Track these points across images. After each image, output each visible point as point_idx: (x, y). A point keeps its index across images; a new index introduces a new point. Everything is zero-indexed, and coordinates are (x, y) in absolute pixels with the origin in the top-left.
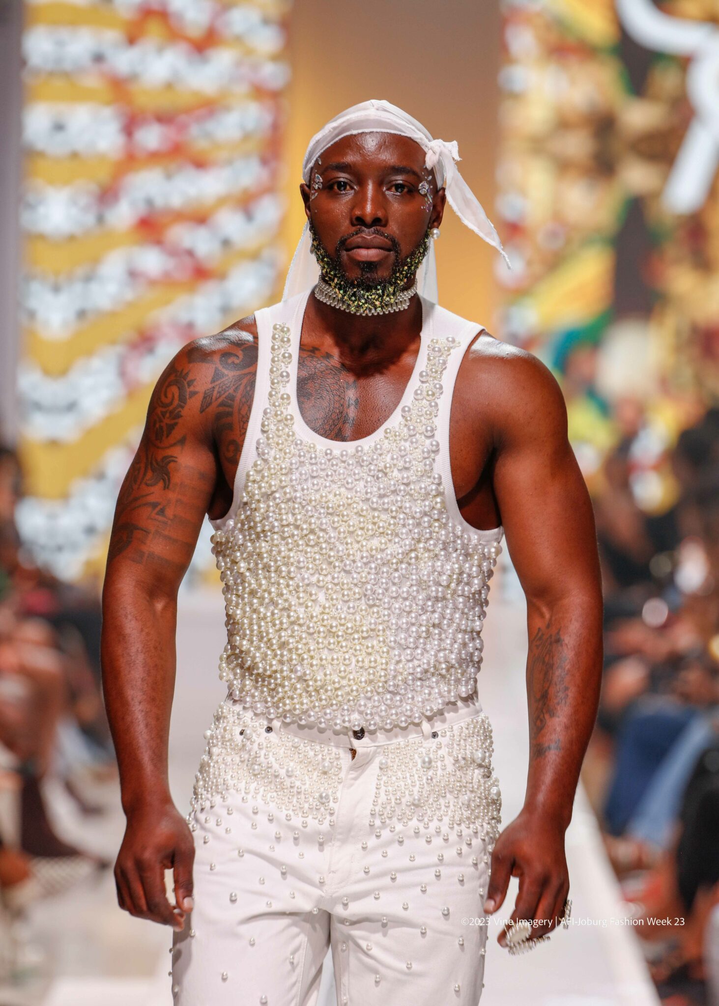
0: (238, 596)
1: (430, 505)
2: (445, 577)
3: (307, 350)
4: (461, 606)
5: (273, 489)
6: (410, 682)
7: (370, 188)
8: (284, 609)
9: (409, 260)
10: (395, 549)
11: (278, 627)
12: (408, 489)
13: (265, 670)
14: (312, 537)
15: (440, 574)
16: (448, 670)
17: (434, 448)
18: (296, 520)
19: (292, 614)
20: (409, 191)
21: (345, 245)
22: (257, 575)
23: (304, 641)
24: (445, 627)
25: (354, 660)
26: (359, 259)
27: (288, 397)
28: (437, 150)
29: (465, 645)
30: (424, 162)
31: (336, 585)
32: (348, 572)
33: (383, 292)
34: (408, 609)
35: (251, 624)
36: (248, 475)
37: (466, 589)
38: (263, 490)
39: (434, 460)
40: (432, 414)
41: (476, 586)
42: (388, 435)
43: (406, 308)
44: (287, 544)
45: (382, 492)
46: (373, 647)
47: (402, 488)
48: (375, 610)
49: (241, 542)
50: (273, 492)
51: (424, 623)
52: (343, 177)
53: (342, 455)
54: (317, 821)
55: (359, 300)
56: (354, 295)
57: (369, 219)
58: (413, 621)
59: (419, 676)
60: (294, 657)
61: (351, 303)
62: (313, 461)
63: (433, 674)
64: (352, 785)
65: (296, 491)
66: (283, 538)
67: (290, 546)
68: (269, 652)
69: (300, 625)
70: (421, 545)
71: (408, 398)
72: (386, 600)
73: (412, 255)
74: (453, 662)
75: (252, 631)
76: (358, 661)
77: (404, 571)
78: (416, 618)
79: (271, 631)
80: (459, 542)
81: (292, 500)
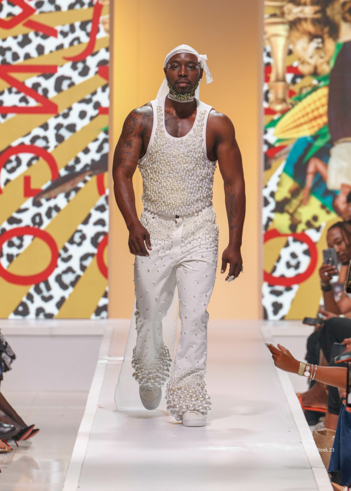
0: (147, 179)
1: (200, 155)
2: (203, 174)
3: (167, 112)
4: (207, 181)
5: (159, 150)
6: (193, 202)
7: (183, 67)
8: (160, 183)
9: (194, 87)
10: (191, 167)
11: (158, 188)
12: (195, 150)
13: (154, 199)
14: (168, 163)
15: (202, 173)
16: (203, 198)
17: (202, 140)
18: (164, 159)
19: (162, 184)
20: (193, 68)
21: (177, 83)
22: (153, 173)
23: (165, 191)
24: (203, 187)
25: (178, 197)
26: (181, 86)
27: (163, 125)
28: (201, 57)
29: (208, 192)
30: (197, 61)
31: (174, 176)
32: (178, 173)
33: (187, 95)
34: (193, 183)
35: (151, 187)
36: (152, 146)
37: (209, 177)
38: (156, 150)
39: (202, 143)
40: (201, 131)
41: (211, 176)
42: (190, 136)
43: (193, 101)
44: (162, 165)
45: (188, 151)
46: (183, 193)
47: (193, 150)
48: (184, 183)
49: (148, 164)
50: (158, 151)
51: (198, 186)
52: (176, 64)
53: (177, 141)
54: (168, 241)
55: (181, 97)
56: (179, 96)
57: (183, 75)
58: (195, 186)
59: (195, 200)
60: (162, 196)
61: (178, 98)
62: (170, 142)
63: (199, 200)
64: (176, 230)
65: (164, 151)
66: (160, 163)
67: (162, 166)
68: (156, 195)
69: (164, 187)
70: (197, 166)
71: (195, 126)
72: (188, 180)
73: (195, 85)
74: (205, 196)
75: (151, 189)
76: (179, 197)
77: (193, 173)
78: (195, 185)
79: (156, 188)
80: (207, 165)
81: (163, 153)
